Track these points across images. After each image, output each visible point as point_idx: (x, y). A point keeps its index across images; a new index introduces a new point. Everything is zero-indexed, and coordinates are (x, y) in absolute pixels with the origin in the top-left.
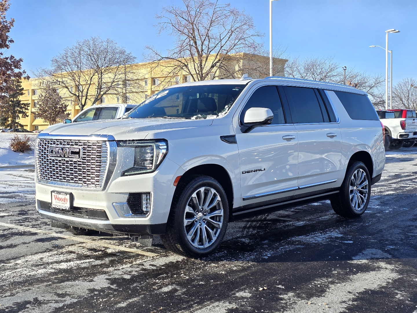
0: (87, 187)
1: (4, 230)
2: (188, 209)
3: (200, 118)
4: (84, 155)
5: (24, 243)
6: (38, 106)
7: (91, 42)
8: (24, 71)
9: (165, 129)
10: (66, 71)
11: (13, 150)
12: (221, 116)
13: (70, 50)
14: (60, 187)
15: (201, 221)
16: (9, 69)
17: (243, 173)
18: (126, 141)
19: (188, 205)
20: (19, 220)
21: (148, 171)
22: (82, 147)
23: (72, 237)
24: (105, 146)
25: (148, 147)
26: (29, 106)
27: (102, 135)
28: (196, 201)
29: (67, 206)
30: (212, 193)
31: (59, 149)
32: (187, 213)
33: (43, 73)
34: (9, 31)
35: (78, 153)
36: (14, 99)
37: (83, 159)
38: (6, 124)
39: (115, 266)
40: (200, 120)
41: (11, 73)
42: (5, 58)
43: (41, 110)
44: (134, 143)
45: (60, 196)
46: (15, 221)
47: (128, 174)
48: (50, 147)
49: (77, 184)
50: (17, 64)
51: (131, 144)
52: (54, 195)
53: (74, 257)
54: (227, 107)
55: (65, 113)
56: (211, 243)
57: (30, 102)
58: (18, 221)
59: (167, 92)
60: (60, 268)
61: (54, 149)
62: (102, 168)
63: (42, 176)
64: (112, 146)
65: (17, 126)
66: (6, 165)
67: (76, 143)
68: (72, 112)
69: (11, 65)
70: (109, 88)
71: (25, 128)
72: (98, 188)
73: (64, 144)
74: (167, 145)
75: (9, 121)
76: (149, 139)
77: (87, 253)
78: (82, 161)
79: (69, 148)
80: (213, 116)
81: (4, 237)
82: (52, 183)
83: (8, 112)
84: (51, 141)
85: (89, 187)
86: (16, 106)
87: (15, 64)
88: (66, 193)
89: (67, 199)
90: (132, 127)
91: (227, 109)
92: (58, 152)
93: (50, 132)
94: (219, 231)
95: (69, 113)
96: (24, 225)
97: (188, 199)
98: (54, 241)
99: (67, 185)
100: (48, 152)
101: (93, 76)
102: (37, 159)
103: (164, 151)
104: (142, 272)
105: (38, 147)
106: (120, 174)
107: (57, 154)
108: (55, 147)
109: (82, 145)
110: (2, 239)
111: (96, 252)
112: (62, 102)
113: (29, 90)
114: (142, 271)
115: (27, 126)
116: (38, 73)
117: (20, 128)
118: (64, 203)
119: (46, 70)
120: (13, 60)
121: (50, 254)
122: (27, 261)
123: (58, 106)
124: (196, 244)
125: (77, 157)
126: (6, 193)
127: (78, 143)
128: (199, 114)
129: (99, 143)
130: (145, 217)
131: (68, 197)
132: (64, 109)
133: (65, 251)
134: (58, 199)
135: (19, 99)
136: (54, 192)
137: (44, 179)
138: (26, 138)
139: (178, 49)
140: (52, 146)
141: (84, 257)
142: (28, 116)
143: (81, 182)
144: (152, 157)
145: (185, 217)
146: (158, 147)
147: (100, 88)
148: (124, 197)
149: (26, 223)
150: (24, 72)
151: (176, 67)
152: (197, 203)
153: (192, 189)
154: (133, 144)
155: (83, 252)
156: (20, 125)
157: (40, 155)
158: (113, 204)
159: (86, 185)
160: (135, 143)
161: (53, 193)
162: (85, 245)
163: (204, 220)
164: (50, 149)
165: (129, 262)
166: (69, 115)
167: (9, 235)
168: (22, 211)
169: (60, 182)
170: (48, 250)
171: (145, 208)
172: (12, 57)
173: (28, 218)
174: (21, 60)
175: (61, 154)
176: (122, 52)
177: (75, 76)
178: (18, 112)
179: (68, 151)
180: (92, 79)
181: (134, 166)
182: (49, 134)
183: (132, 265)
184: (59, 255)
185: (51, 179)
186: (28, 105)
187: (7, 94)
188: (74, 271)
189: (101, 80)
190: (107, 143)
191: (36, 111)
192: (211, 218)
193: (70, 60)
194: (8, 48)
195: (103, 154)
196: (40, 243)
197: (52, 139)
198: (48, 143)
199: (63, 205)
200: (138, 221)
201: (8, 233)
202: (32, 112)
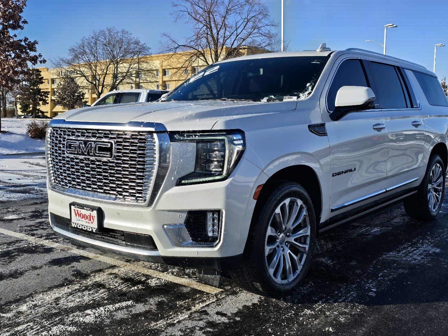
0: (123, 200)
1: (9, 244)
2: (270, 231)
3: (274, 100)
4: (118, 152)
5: (35, 268)
6: (57, 94)
7: (107, 33)
8: (39, 54)
9: (238, 115)
10: (83, 60)
11: (30, 136)
12: (303, 96)
13: (86, 41)
14: (82, 198)
15: (284, 245)
16: (24, 52)
17: (333, 176)
18: (184, 132)
19: (271, 226)
20: (30, 226)
21: (217, 178)
22: (115, 140)
23: (98, 255)
24: (151, 139)
25: (214, 142)
26: (49, 94)
27: (145, 122)
28: (280, 219)
29: (94, 226)
30: (297, 205)
31: (81, 143)
32: (269, 236)
33: (61, 61)
34: (22, 12)
35: (110, 150)
36: (34, 88)
37: (117, 159)
38: (27, 110)
39: (167, 317)
40: (274, 102)
41: (27, 57)
42: (19, 41)
43: (59, 97)
44: (195, 136)
45: (83, 212)
46: (26, 228)
47: (186, 181)
48: (67, 140)
49: (108, 195)
50: (32, 46)
51: (191, 138)
52: (74, 210)
53: (104, 296)
54: (310, 86)
55: (83, 101)
56: (296, 274)
57: (50, 90)
58: (29, 228)
59: (218, 67)
60: (85, 322)
61: (73, 142)
62: (147, 173)
63: (57, 180)
64: (162, 140)
65: (38, 113)
66: (23, 152)
67: (105, 134)
68: (89, 100)
69: (25, 48)
70: (124, 77)
71: (45, 114)
72: (141, 203)
73: (87, 136)
74: (244, 139)
75: (30, 108)
76: (219, 129)
77: (123, 286)
78: (116, 161)
79: (95, 142)
80: (292, 97)
81: (8, 256)
82: (71, 192)
83: (29, 99)
84: (69, 131)
85: (126, 199)
86: (37, 93)
87: (30, 47)
88: (92, 208)
89: (94, 217)
90: (191, 112)
91: (310, 88)
92: (79, 147)
93: (67, 119)
94: (305, 256)
95: (87, 101)
96: (37, 235)
97: (271, 216)
98: (75, 264)
99: (93, 196)
100: (64, 147)
101: (109, 66)
102: (49, 156)
103: (240, 148)
104: (209, 329)
105: (51, 139)
106: (175, 182)
107: (77, 151)
108: (75, 140)
109: (114, 138)
110: (4, 259)
111: (134, 286)
112: (80, 90)
113: (48, 79)
114: (210, 327)
115: (47, 112)
116: (56, 61)
117: (41, 114)
118: (89, 221)
119: (64, 59)
120: (27, 42)
121: (70, 290)
122: (35, 306)
123: (76, 94)
124: (278, 280)
125: (108, 156)
126: (21, 186)
127: (109, 134)
128: (271, 95)
129: (141, 135)
130: (213, 247)
131: (95, 213)
132: (82, 97)
133: (90, 283)
134: (80, 215)
135: (39, 87)
136: (74, 205)
137: (59, 185)
138: (43, 124)
139: (195, 37)
140: (71, 138)
141: (119, 296)
142: (48, 103)
143: (115, 192)
144: (223, 157)
145: (266, 242)
146: (231, 142)
147: (115, 77)
148: (181, 216)
149: (40, 232)
150: (40, 56)
151: (192, 55)
152: (280, 222)
153: (275, 202)
154: (194, 138)
155: (117, 285)
156: (41, 111)
157: (54, 151)
158: (163, 226)
159: (121, 197)
160: (197, 135)
161: (72, 207)
162: (117, 271)
163: (287, 244)
164: (68, 142)
165: (185, 308)
166: (87, 103)
167: (15, 252)
168: (35, 212)
169: (83, 191)
170: (67, 282)
171: (210, 231)
172: (26, 39)
173: (42, 222)
174: (36, 42)
175: (83, 149)
176: (137, 43)
177: (92, 65)
178: (38, 99)
179: (93, 145)
180: (108, 68)
181: (195, 169)
182: (66, 120)
183: (191, 314)
184: (83, 291)
185: (69, 185)
186: (47, 93)
187: (27, 83)
188: (106, 330)
189: (117, 70)
190: (155, 135)
191: (55, 99)
192: (295, 240)
193: (87, 50)
194: (22, 29)
195: (148, 151)
196: (56, 268)
197: (70, 128)
198: (65, 134)
199: (87, 224)
200: (201, 252)
201: (14, 249)
202: (51, 100)
